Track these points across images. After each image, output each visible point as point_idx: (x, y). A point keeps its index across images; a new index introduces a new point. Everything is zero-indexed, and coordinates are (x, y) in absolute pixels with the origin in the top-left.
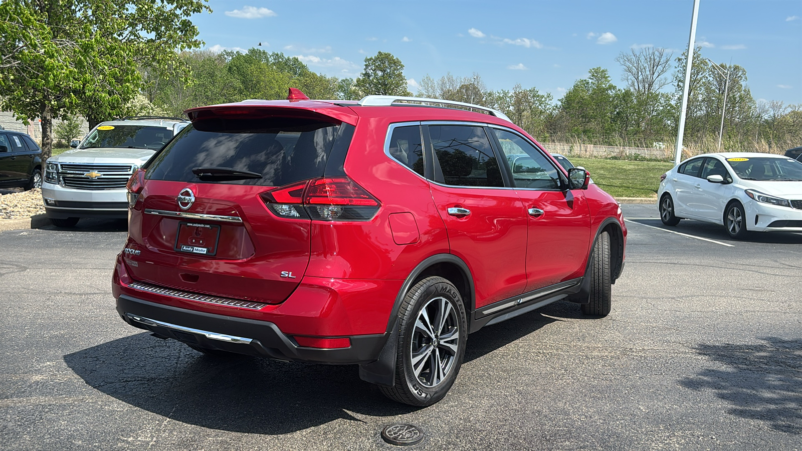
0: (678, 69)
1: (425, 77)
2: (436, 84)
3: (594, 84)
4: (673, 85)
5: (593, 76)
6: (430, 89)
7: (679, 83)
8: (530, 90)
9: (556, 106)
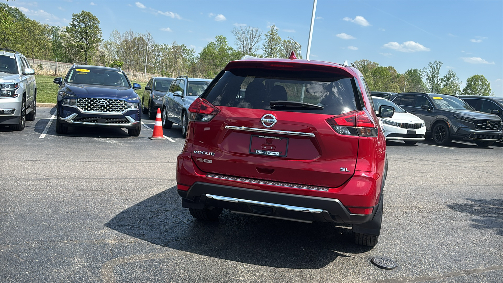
0: (265, 41)
1: (115, 30)
2: (121, 36)
3: (218, 45)
4: (262, 50)
5: (218, 40)
6: (117, 38)
7: (266, 49)
8: (181, 46)
9: (198, 57)
